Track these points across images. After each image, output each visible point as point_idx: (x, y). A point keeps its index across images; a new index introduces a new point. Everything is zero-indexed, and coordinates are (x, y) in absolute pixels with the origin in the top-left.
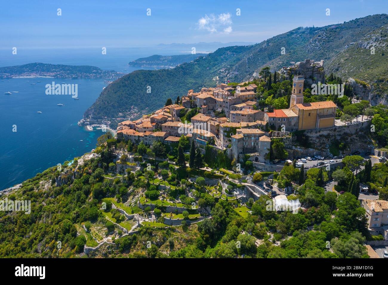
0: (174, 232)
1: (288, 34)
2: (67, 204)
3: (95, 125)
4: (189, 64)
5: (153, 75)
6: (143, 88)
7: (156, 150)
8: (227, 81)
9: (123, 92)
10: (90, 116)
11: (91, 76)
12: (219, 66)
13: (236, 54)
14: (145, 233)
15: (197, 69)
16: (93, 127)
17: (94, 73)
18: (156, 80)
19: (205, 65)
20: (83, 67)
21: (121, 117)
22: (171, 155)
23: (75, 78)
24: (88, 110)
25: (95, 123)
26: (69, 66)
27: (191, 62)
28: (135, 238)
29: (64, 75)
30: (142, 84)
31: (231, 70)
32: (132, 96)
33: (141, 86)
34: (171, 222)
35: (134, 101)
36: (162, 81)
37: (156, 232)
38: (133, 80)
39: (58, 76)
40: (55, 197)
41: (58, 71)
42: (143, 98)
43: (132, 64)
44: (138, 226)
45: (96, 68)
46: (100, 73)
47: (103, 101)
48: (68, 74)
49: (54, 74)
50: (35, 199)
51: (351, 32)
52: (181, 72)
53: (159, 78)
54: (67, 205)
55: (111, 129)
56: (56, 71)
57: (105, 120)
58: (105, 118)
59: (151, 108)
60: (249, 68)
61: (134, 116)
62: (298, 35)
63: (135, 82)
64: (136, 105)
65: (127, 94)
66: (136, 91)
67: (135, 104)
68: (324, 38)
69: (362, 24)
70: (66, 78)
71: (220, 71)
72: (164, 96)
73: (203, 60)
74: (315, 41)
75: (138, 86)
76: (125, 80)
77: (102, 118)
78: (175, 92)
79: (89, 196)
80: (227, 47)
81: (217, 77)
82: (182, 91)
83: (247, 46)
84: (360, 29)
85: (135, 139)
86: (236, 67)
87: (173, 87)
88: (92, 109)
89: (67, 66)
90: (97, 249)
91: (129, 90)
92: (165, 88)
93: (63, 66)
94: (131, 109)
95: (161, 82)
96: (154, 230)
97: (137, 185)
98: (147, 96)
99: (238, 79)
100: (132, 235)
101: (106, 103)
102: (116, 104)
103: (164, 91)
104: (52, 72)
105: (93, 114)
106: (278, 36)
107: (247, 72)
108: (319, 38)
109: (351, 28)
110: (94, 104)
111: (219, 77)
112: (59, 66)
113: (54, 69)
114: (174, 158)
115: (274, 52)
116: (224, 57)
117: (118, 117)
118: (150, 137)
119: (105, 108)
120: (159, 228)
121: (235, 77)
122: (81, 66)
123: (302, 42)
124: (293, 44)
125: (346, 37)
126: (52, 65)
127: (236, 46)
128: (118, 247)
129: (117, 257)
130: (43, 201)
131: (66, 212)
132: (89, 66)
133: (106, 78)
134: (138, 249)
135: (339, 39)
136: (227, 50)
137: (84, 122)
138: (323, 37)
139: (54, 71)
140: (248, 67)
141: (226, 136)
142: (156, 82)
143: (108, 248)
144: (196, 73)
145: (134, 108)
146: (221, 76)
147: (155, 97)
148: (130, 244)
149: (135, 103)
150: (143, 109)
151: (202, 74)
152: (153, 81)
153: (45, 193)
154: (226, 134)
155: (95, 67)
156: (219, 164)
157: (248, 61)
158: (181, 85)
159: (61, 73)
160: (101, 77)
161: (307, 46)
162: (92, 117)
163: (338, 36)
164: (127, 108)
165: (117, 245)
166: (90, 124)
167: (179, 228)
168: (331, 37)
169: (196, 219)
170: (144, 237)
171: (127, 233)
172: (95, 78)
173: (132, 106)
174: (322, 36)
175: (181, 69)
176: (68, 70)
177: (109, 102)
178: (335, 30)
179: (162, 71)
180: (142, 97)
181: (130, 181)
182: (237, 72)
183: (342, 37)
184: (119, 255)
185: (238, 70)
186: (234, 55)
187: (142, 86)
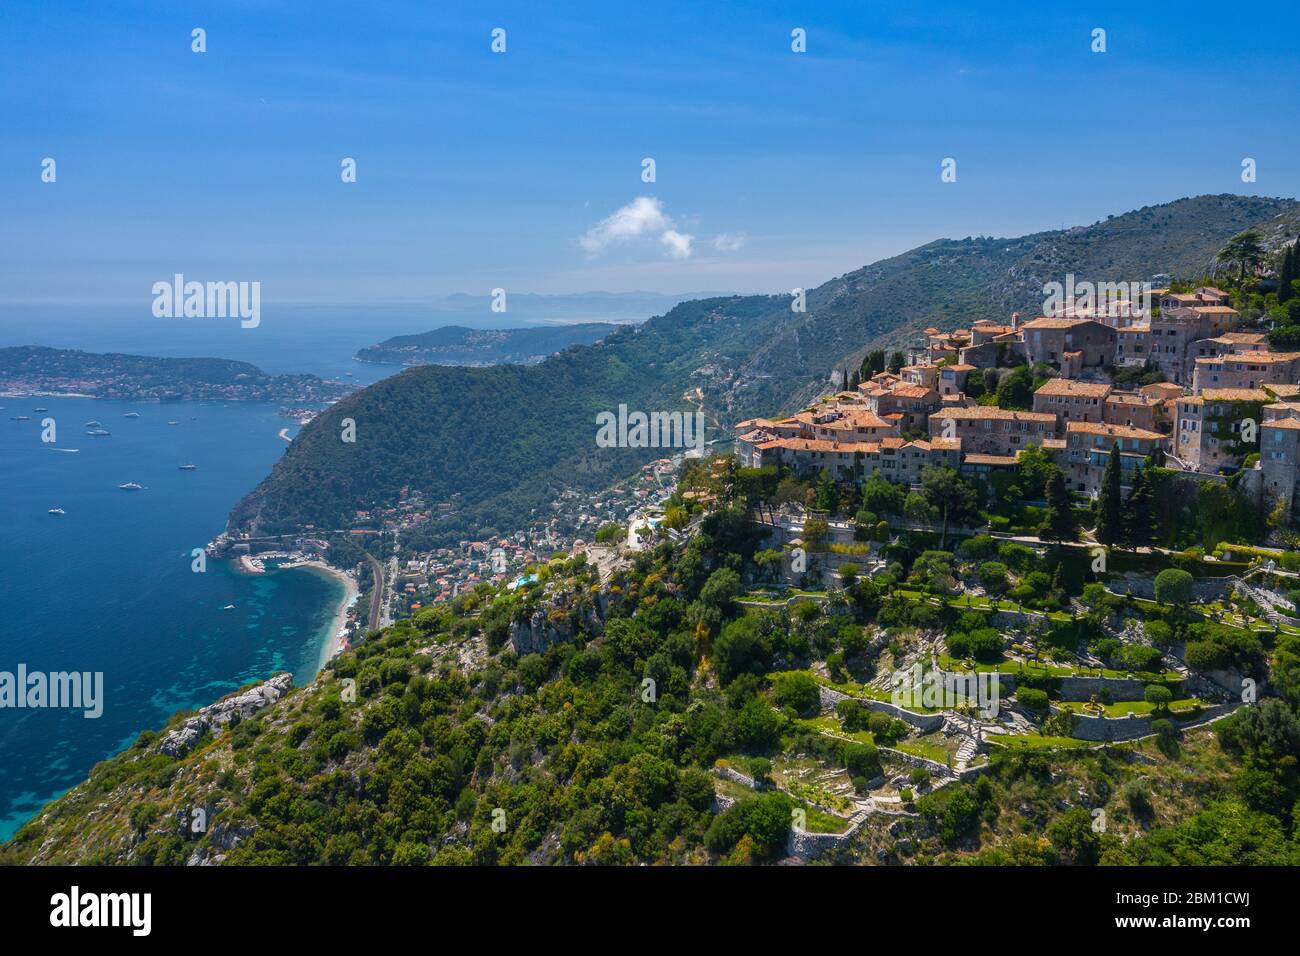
0: (1129, 763)
1: (913, 257)
2: (608, 706)
3: (272, 554)
4: (590, 351)
5: (474, 382)
6: (440, 428)
7: (937, 495)
8: (733, 404)
9: (371, 438)
10: (253, 524)
11: (231, 392)
12: (688, 359)
13: (742, 323)
14: (1018, 774)
15: (617, 366)
16: (263, 561)
17: (239, 381)
18: (483, 399)
19: (644, 356)
20: (201, 363)
21: (364, 525)
22: (993, 511)
23: (171, 400)
24: (247, 502)
25: (274, 548)
26: (149, 359)
27: (596, 345)
28: (985, 794)
29: (131, 389)
30: (436, 412)
31: (743, 368)
32: (402, 453)
33: (432, 420)
34: (1108, 730)
35: (407, 470)
36: (506, 403)
37: (1062, 764)
38: (405, 400)
39: (111, 390)
40: (531, 690)
41: (108, 376)
42: (441, 460)
43: (373, 355)
44: (978, 752)
45: (244, 367)
46: (262, 385)
47: (298, 470)
48: (146, 385)
49: (92, 385)
50: (442, 705)
51: (1134, 248)
52: (565, 376)
53: (495, 394)
54: (606, 712)
55: (332, 569)
56: (99, 376)
57: (307, 537)
58: (307, 530)
59: (470, 494)
60: (806, 359)
61: (412, 521)
62: (952, 261)
63: (412, 407)
64: (417, 484)
65: (386, 446)
66: (415, 436)
67: (412, 481)
68: (1054, 263)
69: (1166, 224)
70: (139, 398)
71: (700, 374)
72: (515, 454)
73: (634, 338)
74: (1027, 272)
75: (423, 419)
76: (376, 398)
77: (296, 531)
78: (549, 440)
79: (698, 673)
80: (708, 300)
81: (698, 390)
82: (573, 437)
83: (775, 297)
84: (1161, 237)
85: (839, 467)
86: (763, 356)
87: (541, 426)
88: (259, 498)
89: (139, 358)
90: (852, 837)
91: (391, 433)
92: (516, 426)
93: (126, 357)
94: (398, 497)
95: (502, 408)
96: (1051, 758)
97: (896, 619)
98: (456, 453)
99: (772, 395)
100: (974, 781)
101: (311, 476)
102: (347, 482)
103: (514, 436)
104: (87, 378)
105: (265, 514)
106: (879, 264)
107: (800, 373)
108: (1038, 262)
109: (1132, 233)
110: (268, 480)
111: (705, 391)
112: (111, 357)
113: (93, 370)
114: (1010, 524)
115: (883, 310)
116: (702, 331)
117: (355, 526)
118: (904, 455)
119: (307, 494)
120: (1070, 752)
121: (762, 389)
122: (193, 359)
123: (970, 281)
124: (940, 286)
125: (1123, 261)
126: (86, 355)
127: (735, 297)
128: (933, 829)
129: (938, 860)
130: (477, 708)
131: (612, 736)
132: (219, 360)
133: (286, 400)
134: (1010, 833)
135: (1102, 268)
136: (710, 309)
137: (231, 544)
138: (1050, 261)
139: (93, 376)
140: (803, 358)
141: (1215, 435)
142: (484, 405)
143: (895, 833)
144: (616, 379)
145: (410, 496)
146: (712, 386)
147: (484, 457)
148: (974, 815)
149: (412, 477)
150: (442, 500)
151: (634, 384)
152: (474, 402)
153: (475, 682)
154: (1215, 426)
155: (241, 364)
156: (1204, 529)
157: (801, 339)
158: (568, 417)
159: (119, 382)
160: (266, 397)
161: (1002, 287)
162: (260, 527)
163: (1097, 259)
164: (385, 496)
165: (927, 817)
166: (254, 552)
167: (1147, 747)
168: (1075, 261)
169: (1197, 715)
170: (1016, 786)
171: (952, 775)
172: (243, 399)
173: (401, 487)
174: (1047, 259)
175: (563, 367)
176: (146, 372)
177: (322, 473)
178: (1084, 239)
179: (505, 370)
180: (439, 457)
181: (865, 606)
182: (768, 372)
183: (1111, 262)
184: (944, 855)
185: (768, 365)
186: (733, 324)
187: (437, 418)
